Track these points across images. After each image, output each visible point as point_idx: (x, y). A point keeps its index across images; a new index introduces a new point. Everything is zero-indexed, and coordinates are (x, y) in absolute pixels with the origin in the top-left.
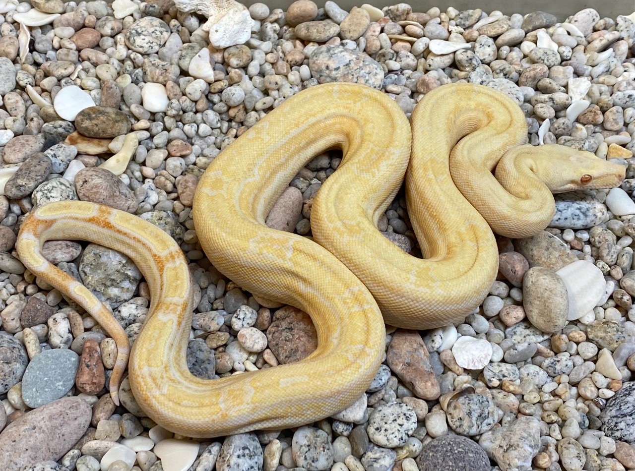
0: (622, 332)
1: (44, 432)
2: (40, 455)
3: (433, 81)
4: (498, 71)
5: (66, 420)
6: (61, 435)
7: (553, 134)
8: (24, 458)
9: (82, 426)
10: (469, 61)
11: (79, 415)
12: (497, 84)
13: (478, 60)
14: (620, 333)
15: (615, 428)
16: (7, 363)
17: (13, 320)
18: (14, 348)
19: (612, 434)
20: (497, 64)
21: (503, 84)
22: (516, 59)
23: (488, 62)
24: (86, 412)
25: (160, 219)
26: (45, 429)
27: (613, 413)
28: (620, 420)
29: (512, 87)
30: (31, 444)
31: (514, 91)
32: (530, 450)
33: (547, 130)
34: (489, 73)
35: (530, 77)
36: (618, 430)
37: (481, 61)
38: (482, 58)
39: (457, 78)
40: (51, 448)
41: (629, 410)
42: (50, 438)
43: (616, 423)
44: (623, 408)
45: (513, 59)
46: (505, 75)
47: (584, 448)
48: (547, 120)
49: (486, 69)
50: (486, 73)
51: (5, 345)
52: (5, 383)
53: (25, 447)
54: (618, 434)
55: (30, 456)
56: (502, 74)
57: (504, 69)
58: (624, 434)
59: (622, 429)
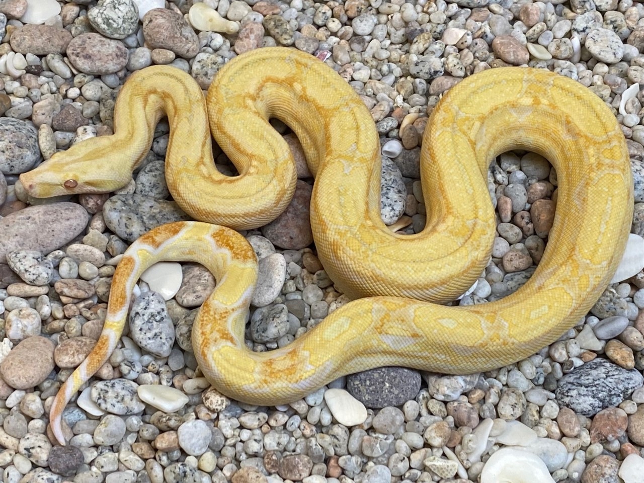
0: (614, 303)
1: (35, 223)
2: (28, 243)
3: (535, 12)
4: (609, 22)
5: (59, 217)
6: (50, 230)
7: (639, 101)
8: (12, 242)
9: (73, 228)
10: (582, 3)
11: (72, 216)
12: (601, 34)
13: (593, 4)
14: (612, 304)
15: (566, 394)
16: (19, 147)
17: (43, 114)
18: (31, 137)
19: (562, 398)
20: (610, 15)
21: (607, 36)
22: (634, 16)
23: (604, 10)
24: (80, 216)
25: (214, 63)
26: (38, 221)
27: (571, 379)
28: (574, 387)
29: (615, 40)
30: (21, 231)
31: (614, 46)
32: (463, 384)
33: (635, 95)
34: (598, 21)
35: (639, 37)
36: (568, 396)
37: (596, 6)
38: (598, 4)
39: (564, 17)
40: (39, 239)
41: (587, 382)
42: (40, 230)
43: (570, 389)
44: (582, 378)
45: (631, 14)
46: (615, 28)
47: (528, 401)
48: (637, 85)
49: (596, 17)
50: (595, 20)
51: (24, 131)
52: (11, 164)
53: (15, 232)
54: (567, 400)
55: (18, 242)
56: (611, 26)
57: (616, 21)
58: (572, 401)
59: (572, 396)
